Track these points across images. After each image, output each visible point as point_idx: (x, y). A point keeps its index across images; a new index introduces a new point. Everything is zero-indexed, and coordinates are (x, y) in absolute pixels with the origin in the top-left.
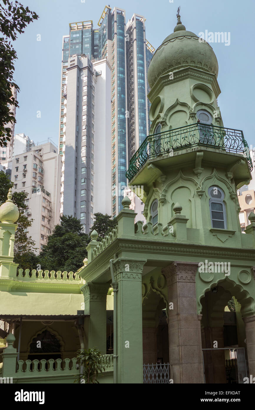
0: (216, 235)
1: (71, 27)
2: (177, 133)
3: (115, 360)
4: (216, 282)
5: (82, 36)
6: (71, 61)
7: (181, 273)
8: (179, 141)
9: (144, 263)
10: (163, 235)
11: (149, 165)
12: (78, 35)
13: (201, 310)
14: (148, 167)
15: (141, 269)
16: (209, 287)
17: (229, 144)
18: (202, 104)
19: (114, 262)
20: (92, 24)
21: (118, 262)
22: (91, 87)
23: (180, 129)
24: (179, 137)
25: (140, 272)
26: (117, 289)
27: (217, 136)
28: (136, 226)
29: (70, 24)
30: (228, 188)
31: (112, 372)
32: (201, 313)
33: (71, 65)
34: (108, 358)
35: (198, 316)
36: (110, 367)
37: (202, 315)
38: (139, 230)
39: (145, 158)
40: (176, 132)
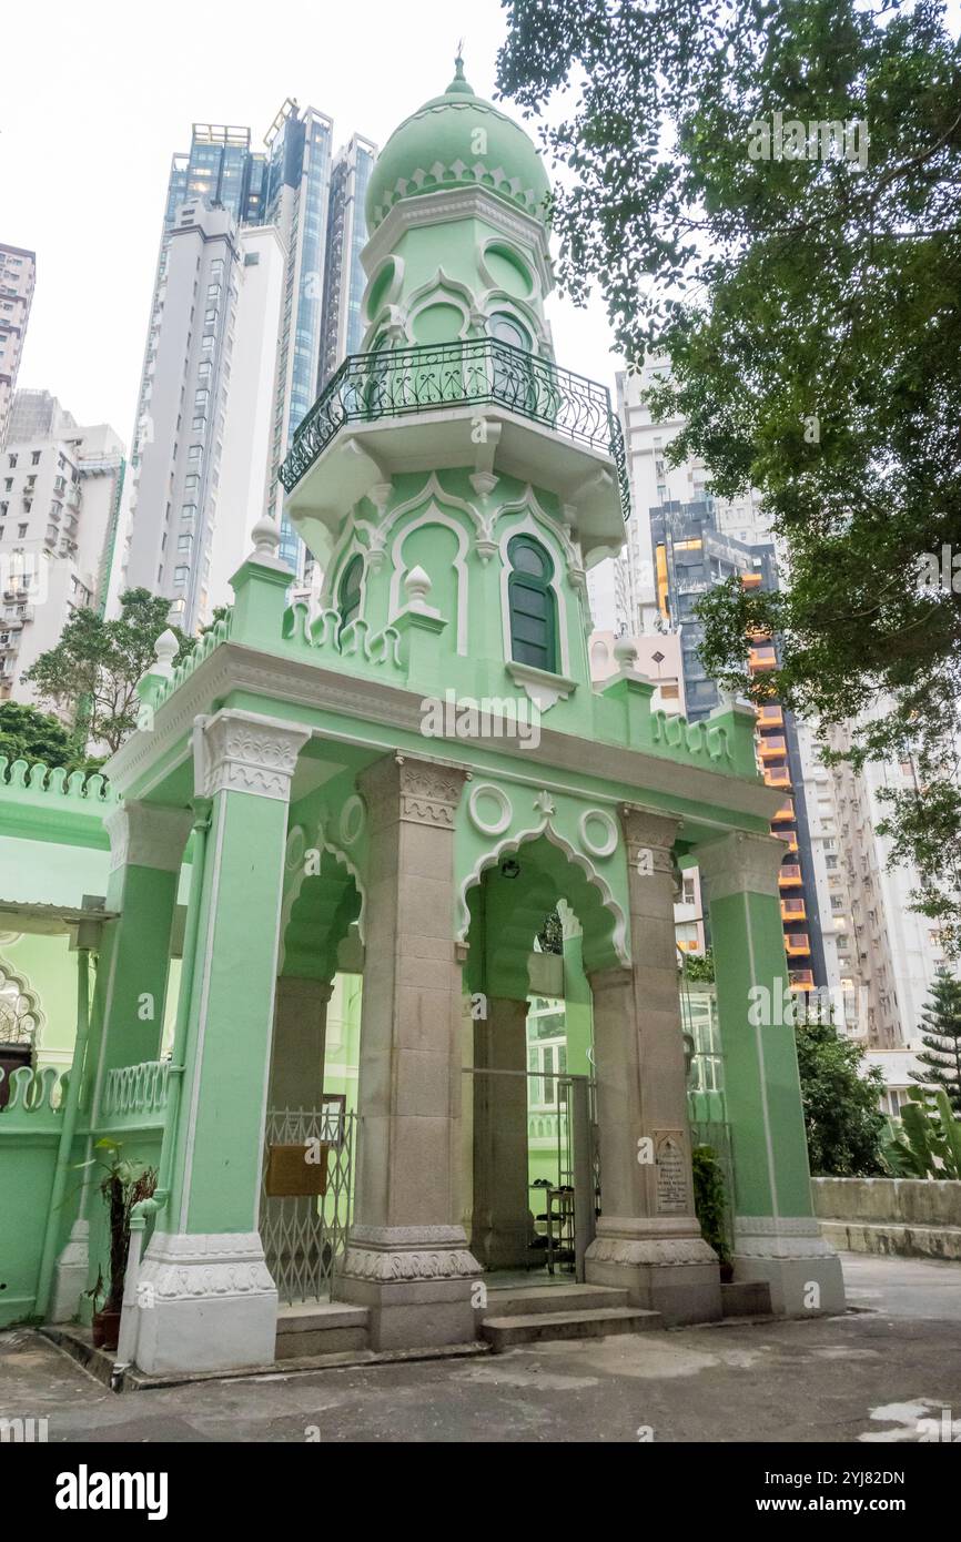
0: (523, 687)
1: (195, 133)
2: (432, 359)
3: (174, 1082)
4: (516, 838)
5: (222, 162)
6: (185, 213)
7: (412, 791)
8: (435, 380)
9: (304, 741)
10: (367, 658)
11: (346, 441)
12: (211, 158)
13: (465, 930)
14: (343, 448)
15: (292, 761)
16: (494, 852)
17: (571, 417)
18: (505, 298)
19: (208, 725)
20: (249, 137)
21: (220, 726)
22: (229, 289)
23: (440, 349)
24: (436, 369)
25: (289, 768)
26: (208, 819)
27: (542, 386)
28: (289, 619)
29: (194, 125)
30: (564, 552)
31: (160, 1131)
32: (467, 939)
33: (184, 223)
34: (155, 1077)
35: (457, 947)
36: (158, 1108)
37: (467, 945)
38: (295, 629)
39: (337, 422)
40: (428, 355)
